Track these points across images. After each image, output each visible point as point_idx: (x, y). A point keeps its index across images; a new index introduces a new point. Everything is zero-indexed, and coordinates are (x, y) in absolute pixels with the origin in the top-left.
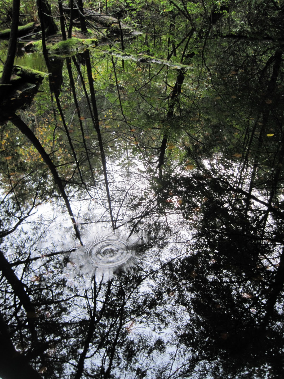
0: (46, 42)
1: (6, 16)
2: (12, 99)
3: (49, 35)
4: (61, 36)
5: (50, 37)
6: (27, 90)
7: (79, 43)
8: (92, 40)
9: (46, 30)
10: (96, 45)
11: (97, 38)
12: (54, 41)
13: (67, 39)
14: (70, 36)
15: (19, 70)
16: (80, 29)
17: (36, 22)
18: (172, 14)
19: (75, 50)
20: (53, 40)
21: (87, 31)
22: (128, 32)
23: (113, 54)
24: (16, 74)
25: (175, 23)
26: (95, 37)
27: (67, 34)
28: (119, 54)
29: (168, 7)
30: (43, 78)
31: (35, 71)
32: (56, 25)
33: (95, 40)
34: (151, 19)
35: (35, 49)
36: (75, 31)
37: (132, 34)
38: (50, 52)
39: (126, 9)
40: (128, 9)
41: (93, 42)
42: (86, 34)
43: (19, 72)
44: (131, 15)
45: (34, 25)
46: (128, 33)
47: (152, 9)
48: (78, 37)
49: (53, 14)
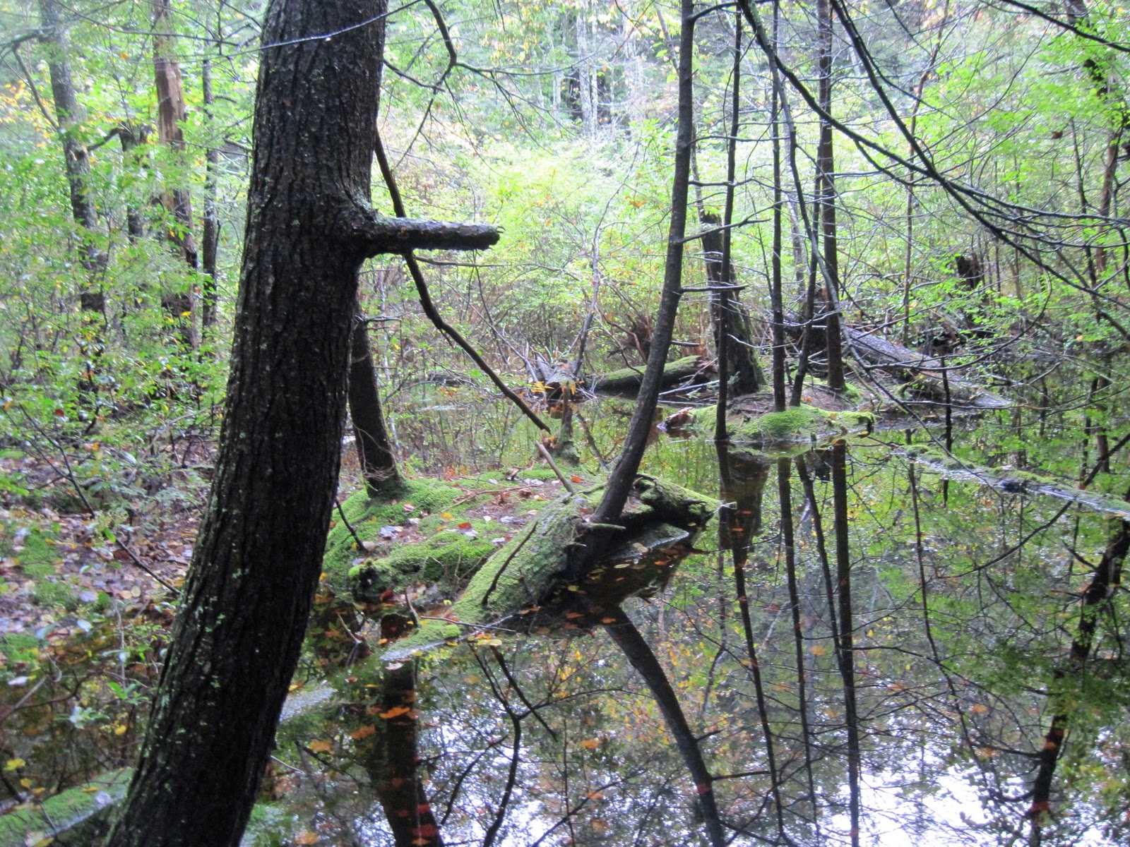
0: (727, 412)
1: (624, 334)
2: (618, 566)
3: (738, 395)
4: (770, 400)
5: (739, 399)
6: (662, 545)
7: (821, 420)
8: (857, 413)
9: (731, 380)
10: (870, 429)
11: (873, 410)
12: (749, 412)
13: (788, 407)
14: (796, 401)
15: (648, 487)
16: (825, 383)
17: (703, 356)
18: (1102, 346)
19: (807, 440)
20: (748, 408)
21: (846, 389)
22: (967, 398)
23: (919, 460)
24: (638, 498)
25: (1109, 375)
26: (865, 406)
27: (788, 393)
28: (938, 461)
29: (1090, 327)
30: (708, 516)
31: (691, 494)
32: (759, 369)
33: (867, 414)
34: (1035, 360)
35: (695, 427)
36: (812, 386)
37: (979, 402)
38: (734, 440)
39: (961, 332)
40: (967, 331)
41: (861, 420)
42: (843, 396)
43: (647, 494)
44: (977, 349)
45: (696, 363)
46: (966, 401)
47: (1040, 332)
48: (819, 405)
49: (753, 338)
